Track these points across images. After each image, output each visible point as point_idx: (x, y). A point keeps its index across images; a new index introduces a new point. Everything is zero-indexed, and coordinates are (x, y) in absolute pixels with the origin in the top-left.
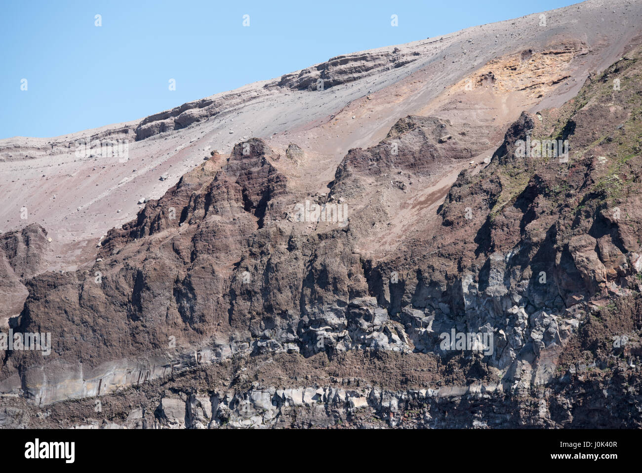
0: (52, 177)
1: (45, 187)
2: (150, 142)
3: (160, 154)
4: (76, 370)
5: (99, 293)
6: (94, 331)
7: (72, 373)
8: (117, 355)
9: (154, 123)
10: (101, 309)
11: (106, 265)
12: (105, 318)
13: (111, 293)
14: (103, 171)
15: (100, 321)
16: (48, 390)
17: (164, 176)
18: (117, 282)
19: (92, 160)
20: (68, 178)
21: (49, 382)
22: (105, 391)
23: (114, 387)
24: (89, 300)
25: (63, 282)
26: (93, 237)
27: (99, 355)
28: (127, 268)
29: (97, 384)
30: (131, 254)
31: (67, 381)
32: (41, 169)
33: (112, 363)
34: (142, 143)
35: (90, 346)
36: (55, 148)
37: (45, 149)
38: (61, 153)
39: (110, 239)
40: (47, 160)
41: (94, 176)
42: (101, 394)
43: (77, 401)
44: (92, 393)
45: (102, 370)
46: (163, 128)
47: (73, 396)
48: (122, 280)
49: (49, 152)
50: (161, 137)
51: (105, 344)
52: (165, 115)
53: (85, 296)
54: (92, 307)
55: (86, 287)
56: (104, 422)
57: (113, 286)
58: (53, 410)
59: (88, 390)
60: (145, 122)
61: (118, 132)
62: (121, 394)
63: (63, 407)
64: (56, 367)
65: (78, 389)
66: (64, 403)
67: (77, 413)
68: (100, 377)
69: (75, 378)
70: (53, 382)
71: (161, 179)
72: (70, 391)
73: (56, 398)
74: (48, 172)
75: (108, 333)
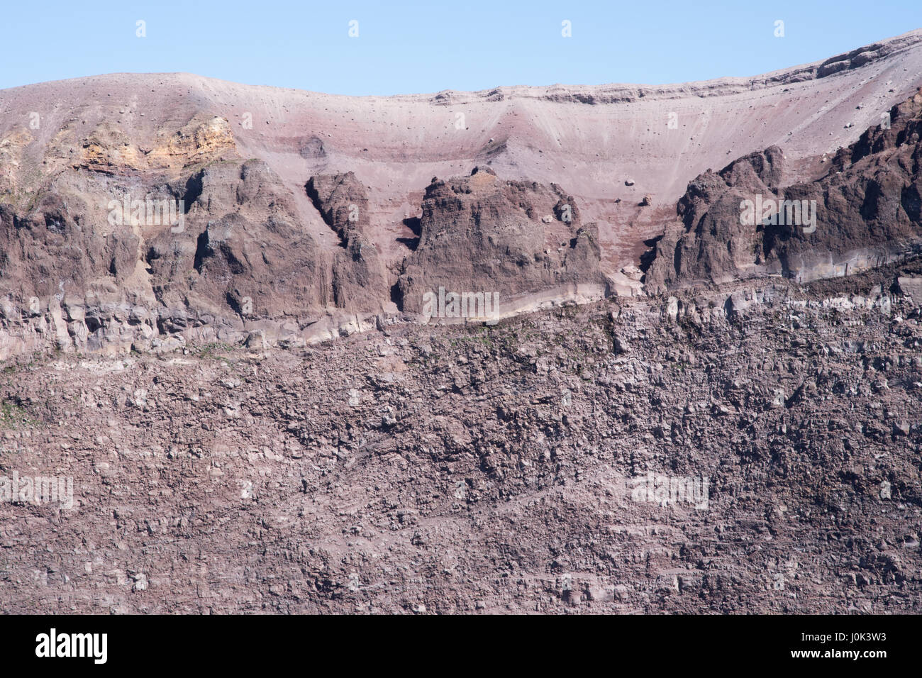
0: (759, 107)
1: (755, 115)
2: (832, 79)
3: (845, 88)
4: (827, 257)
5: (841, 198)
6: (839, 228)
7: (825, 259)
8: (858, 245)
9: (834, 64)
10: (845, 211)
11: (843, 176)
12: (848, 218)
13: (852, 198)
14: (798, 102)
15: (844, 220)
16: (805, 271)
17: (861, 106)
18: (856, 190)
19: (787, 93)
20: (771, 108)
21: (806, 266)
22: (851, 272)
23: (857, 269)
24: (835, 204)
25: (812, 190)
26: (816, 154)
27: (844, 246)
28: (863, 179)
29: (844, 267)
30: (863, 168)
31: (820, 265)
32: (747, 102)
33: (855, 251)
34: (825, 79)
35: (836, 239)
36: (755, 85)
37: (747, 86)
38: (760, 88)
39: (839, 157)
40: (749, 94)
41: (793, 106)
42: (848, 274)
43: (829, 280)
44: (841, 274)
45: (847, 256)
46: (842, 67)
47: (826, 276)
48: (859, 188)
49: (750, 88)
50: (841, 74)
51: (849, 237)
52: (843, 57)
53: (831, 201)
54: (837, 210)
55: (831, 194)
56: (852, 295)
57: (853, 193)
58: (811, 287)
59: (837, 272)
60: (827, 62)
61: (805, 72)
62: (864, 274)
63: (818, 284)
64: (811, 254)
65: (829, 271)
66: (819, 281)
67: (829, 288)
68: (846, 261)
69: (827, 262)
70: (809, 265)
71: (858, 108)
72: (823, 272)
73: (812, 277)
74: (753, 103)
75: (851, 229)
